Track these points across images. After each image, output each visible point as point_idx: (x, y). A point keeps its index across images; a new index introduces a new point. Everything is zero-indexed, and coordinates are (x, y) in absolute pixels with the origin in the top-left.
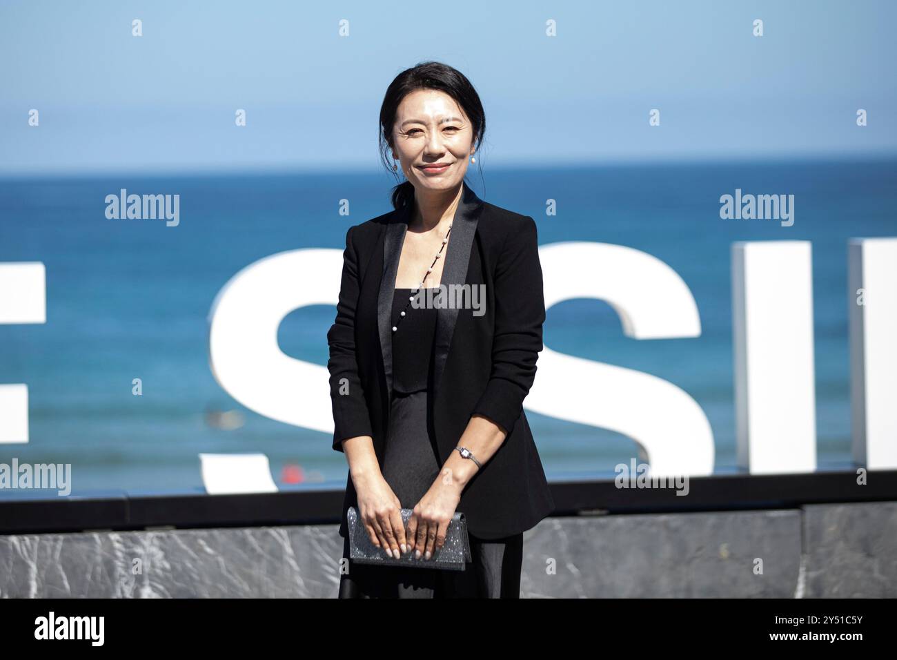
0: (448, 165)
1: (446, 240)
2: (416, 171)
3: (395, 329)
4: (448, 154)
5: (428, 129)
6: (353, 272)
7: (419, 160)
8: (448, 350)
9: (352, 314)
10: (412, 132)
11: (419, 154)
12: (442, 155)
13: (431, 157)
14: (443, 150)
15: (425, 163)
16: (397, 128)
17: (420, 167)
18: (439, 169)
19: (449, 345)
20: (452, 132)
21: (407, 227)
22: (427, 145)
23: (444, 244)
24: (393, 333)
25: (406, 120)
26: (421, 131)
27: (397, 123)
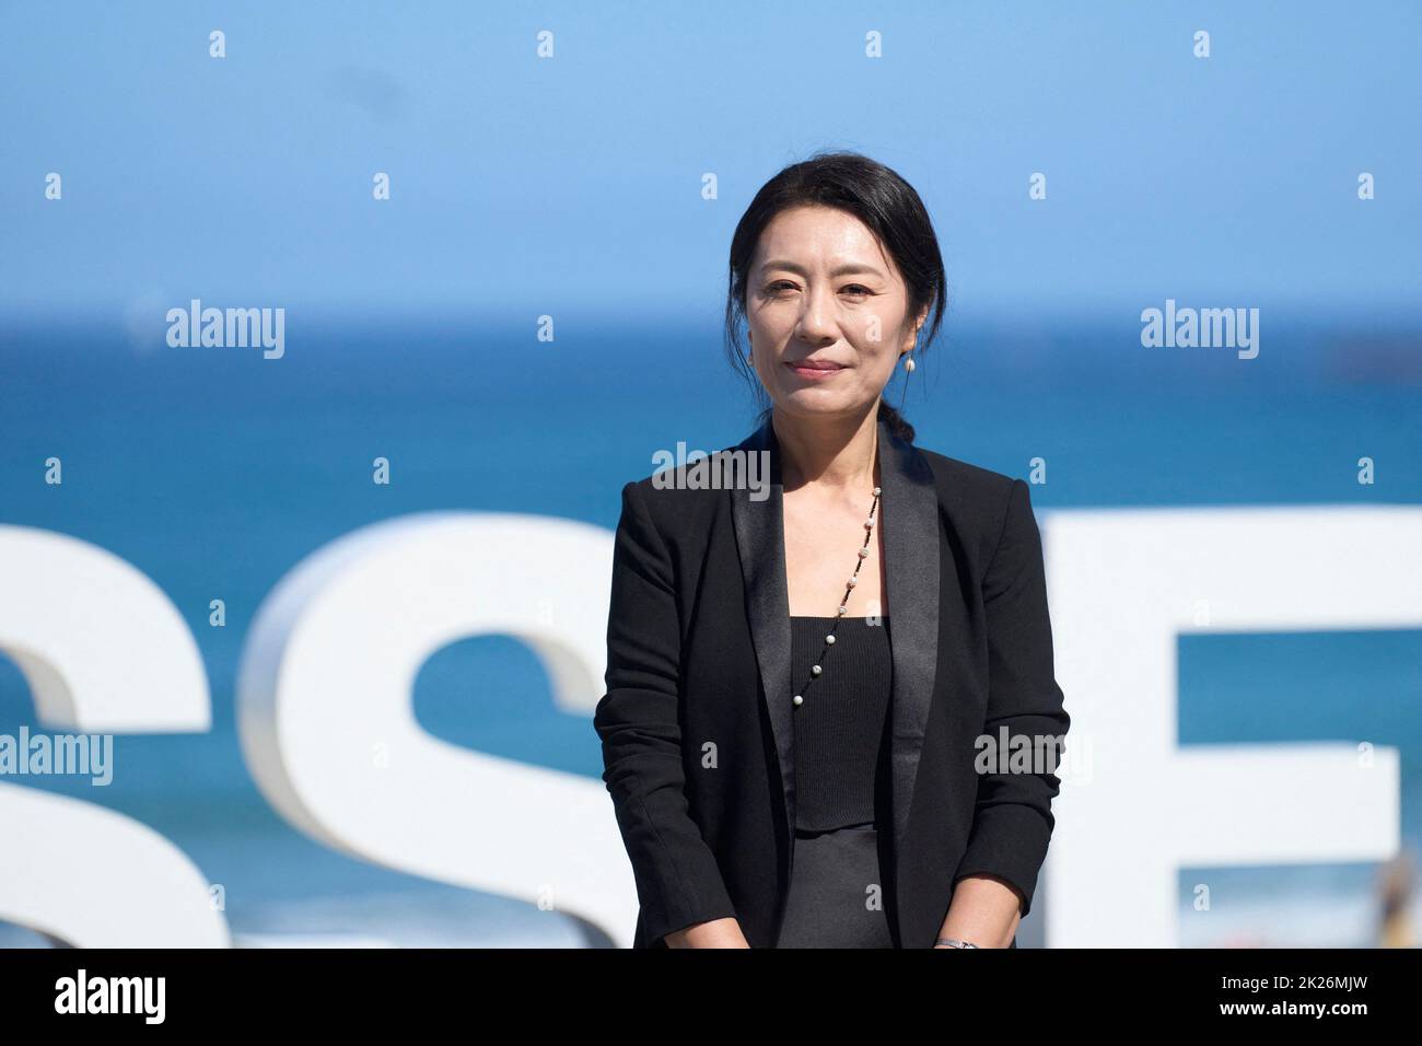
0: (840, 366)
1: (874, 521)
3: (799, 699)
4: (842, 343)
5: (809, 285)
6: (663, 583)
7: (783, 349)
8: (920, 744)
9: (673, 671)
10: (776, 289)
11: (784, 336)
12: (827, 341)
14: (833, 331)
19: (922, 734)
20: (857, 298)
21: (782, 487)
22: (801, 318)
23: (868, 528)
24: (795, 707)
25: (769, 261)
26: (798, 287)
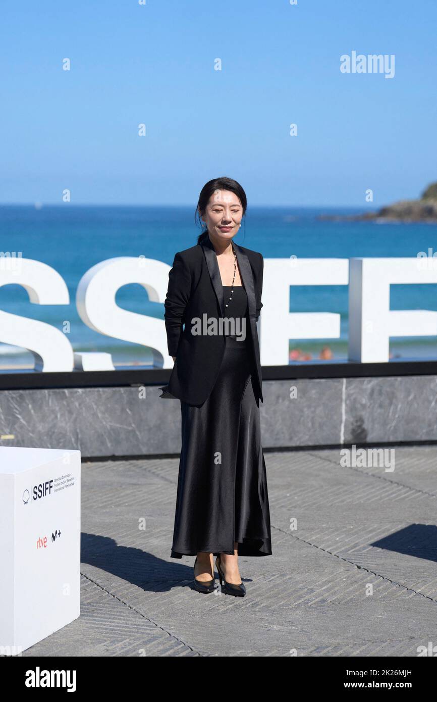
0: (232, 227)
2: (217, 229)
3: (227, 306)
4: (233, 222)
5: (225, 209)
7: (220, 223)
10: (218, 211)
12: (230, 222)
13: (225, 222)
14: (231, 219)
15: (222, 226)
16: (209, 207)
17: (219, 227)
18: (228, 229)
20: (235, 212)
22: (224, 217)
25: (214, 204)
26: (222, 210)
27: (210, 204)
